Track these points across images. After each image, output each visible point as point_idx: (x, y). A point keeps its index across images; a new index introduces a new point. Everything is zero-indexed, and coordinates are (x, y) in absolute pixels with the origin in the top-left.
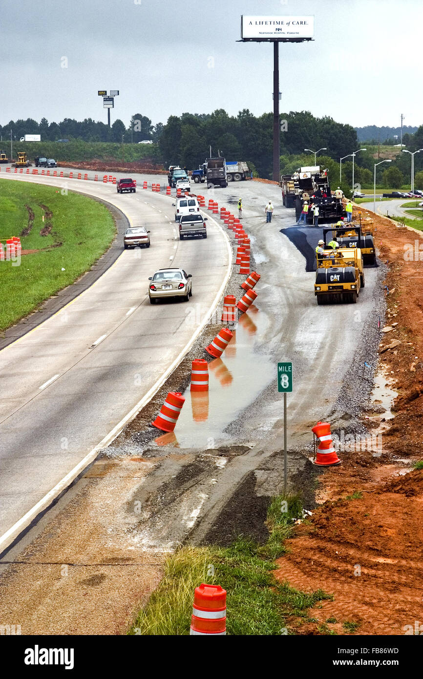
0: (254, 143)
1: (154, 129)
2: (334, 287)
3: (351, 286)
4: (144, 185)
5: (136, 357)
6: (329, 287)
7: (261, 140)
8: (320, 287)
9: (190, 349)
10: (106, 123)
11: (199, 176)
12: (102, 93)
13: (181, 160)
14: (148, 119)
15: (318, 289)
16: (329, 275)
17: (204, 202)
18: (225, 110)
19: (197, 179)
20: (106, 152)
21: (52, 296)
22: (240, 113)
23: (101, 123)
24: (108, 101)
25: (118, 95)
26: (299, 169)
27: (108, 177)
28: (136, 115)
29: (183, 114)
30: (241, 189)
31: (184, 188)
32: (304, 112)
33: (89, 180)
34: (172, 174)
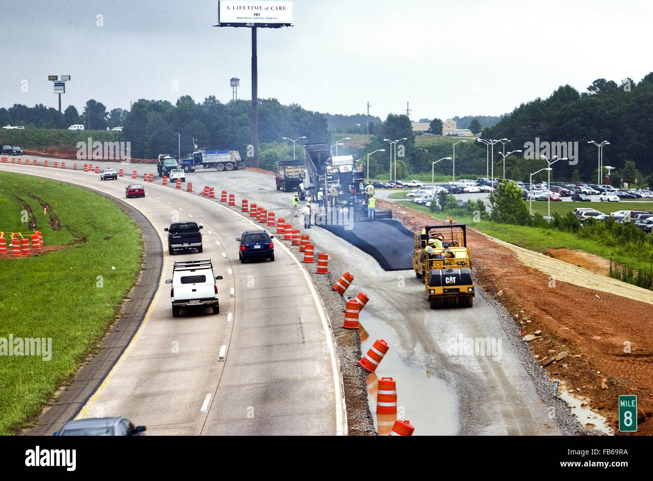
0: (223, 130)
1: (108, 116)
2: (449, 290)
3: (468, 288)
4: (133, 175)
5: (284, 371)
6: (444, 290)
7: (230, 127)
8: (434, 290)
9: (339, 362)
10: (57, 109)
11: (188, 165)
12: (53, 78)
13: (146, 147)
14: (102, 105)
15: (432, 292)
16: (444, 276)
17: (213, 193)
18: (191, 97)
19: (187, 168)
20: (64, 139)
21: (125, 299)
22: (206, 99)
23: (53, 109)
24: (59, 86)
25: (70, 80)
26: (330, 159)
27: (88, 165)
28: (90, 101)
29: (139, 100)
30: (238, 179)
31: (179, 177)
32: (271, 99)
33: (66, 168)
34: (163, 163)
